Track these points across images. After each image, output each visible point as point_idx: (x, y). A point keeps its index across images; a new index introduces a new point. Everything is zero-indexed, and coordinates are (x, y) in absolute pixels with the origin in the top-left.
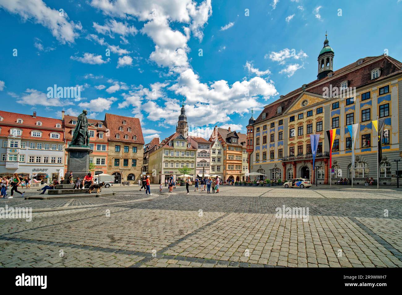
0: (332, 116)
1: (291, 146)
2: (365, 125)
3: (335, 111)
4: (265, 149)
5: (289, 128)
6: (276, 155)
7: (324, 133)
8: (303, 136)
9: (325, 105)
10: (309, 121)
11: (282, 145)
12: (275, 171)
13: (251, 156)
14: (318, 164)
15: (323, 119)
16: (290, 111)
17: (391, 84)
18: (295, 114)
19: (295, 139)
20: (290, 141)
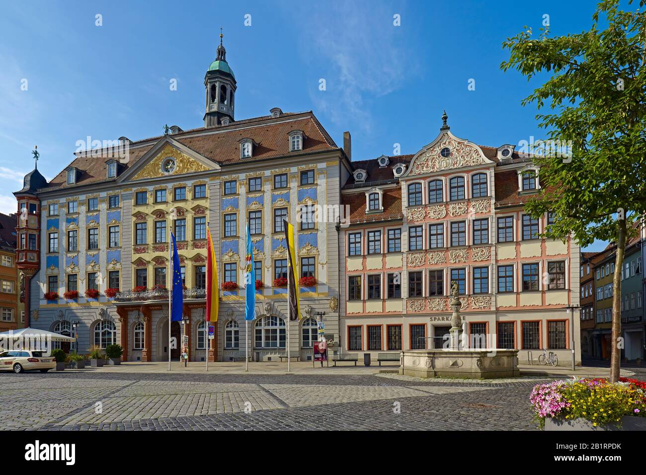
0: (223, 209)
1: (140, 268)
2: (278, 239)
3: (229, 200)
4: (72, 266)
5: (133, 219)
8: (165, 245)
9: (212, 180)
11: (118, 260)
12: (102, 329)
15: (207, 212)
16: (135, 177)
17: (317, 169)
18: (147, 187)
19: (147, 249)
20: (138, 253)
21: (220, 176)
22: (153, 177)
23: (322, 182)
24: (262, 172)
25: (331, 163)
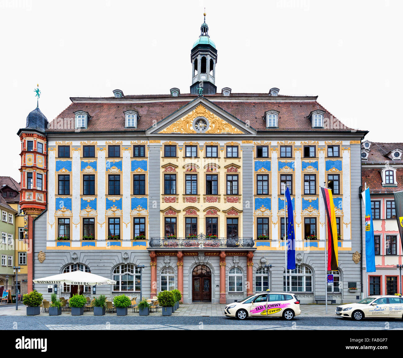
0: (256, 170)
1: (169, 215)
2: (308, 200)
3: (262, 162)
4: (89, 210)
5: (162, 170)
6: (127, 232)
7: (241, 201)
8: (197, 197)
9: (244, 143)
10: (210, 167)
11: (145, 206)
12: (122, 272)
13: (37, 222)
14: (229, 263)
15: (240, 171)
16: (165, 130)
17: (342, 145)
18: (177, 142)
19: (177, 199)
20: (167, 202)
21: (253, 140)
22: (183, 133)
23: (346, 156)
24: (293, 142)
25: (353, 142)
